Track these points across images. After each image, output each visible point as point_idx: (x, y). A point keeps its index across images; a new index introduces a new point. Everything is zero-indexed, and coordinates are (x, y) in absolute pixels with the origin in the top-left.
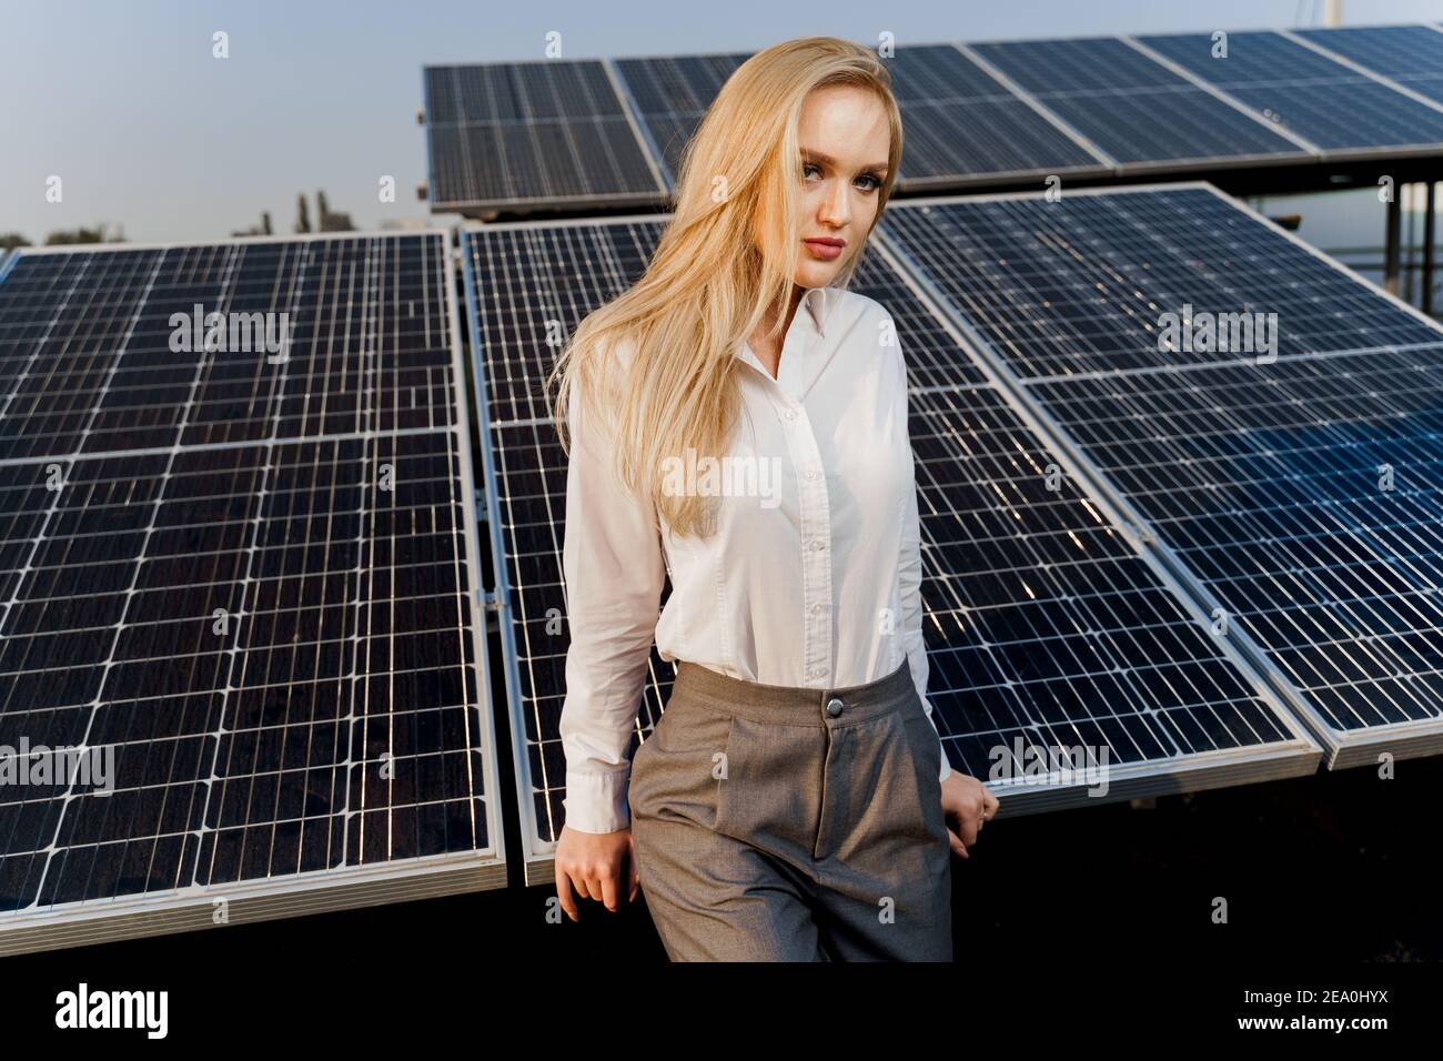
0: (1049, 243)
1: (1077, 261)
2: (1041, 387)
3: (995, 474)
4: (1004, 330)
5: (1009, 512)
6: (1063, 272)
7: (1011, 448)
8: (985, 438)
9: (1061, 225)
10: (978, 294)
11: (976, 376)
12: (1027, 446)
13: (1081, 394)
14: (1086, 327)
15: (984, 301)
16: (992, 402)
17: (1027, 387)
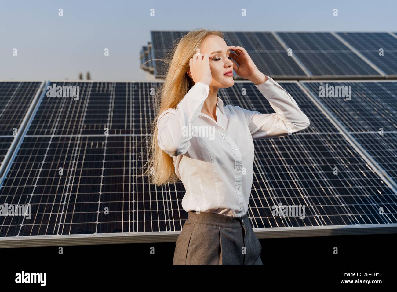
0: (360, 95)
1: (369, 101)
2: (355, 135)
3: (341, 156)
4: (345, 119)
5: (345, 165)
6: (364, 104)
7: (346, 149)
8: (338, 147)
9: (364, 90)
10: (337, 109)
11: (336, 130)
12: (350, 149)
13: (367, 137)
14: (370, 119)
15: (339, 111)
16: (340, 137)
17: (351, 134)
